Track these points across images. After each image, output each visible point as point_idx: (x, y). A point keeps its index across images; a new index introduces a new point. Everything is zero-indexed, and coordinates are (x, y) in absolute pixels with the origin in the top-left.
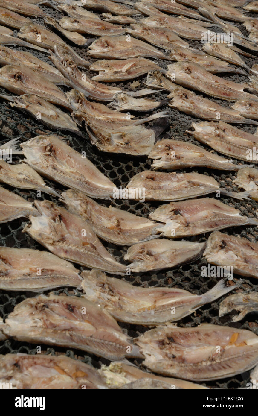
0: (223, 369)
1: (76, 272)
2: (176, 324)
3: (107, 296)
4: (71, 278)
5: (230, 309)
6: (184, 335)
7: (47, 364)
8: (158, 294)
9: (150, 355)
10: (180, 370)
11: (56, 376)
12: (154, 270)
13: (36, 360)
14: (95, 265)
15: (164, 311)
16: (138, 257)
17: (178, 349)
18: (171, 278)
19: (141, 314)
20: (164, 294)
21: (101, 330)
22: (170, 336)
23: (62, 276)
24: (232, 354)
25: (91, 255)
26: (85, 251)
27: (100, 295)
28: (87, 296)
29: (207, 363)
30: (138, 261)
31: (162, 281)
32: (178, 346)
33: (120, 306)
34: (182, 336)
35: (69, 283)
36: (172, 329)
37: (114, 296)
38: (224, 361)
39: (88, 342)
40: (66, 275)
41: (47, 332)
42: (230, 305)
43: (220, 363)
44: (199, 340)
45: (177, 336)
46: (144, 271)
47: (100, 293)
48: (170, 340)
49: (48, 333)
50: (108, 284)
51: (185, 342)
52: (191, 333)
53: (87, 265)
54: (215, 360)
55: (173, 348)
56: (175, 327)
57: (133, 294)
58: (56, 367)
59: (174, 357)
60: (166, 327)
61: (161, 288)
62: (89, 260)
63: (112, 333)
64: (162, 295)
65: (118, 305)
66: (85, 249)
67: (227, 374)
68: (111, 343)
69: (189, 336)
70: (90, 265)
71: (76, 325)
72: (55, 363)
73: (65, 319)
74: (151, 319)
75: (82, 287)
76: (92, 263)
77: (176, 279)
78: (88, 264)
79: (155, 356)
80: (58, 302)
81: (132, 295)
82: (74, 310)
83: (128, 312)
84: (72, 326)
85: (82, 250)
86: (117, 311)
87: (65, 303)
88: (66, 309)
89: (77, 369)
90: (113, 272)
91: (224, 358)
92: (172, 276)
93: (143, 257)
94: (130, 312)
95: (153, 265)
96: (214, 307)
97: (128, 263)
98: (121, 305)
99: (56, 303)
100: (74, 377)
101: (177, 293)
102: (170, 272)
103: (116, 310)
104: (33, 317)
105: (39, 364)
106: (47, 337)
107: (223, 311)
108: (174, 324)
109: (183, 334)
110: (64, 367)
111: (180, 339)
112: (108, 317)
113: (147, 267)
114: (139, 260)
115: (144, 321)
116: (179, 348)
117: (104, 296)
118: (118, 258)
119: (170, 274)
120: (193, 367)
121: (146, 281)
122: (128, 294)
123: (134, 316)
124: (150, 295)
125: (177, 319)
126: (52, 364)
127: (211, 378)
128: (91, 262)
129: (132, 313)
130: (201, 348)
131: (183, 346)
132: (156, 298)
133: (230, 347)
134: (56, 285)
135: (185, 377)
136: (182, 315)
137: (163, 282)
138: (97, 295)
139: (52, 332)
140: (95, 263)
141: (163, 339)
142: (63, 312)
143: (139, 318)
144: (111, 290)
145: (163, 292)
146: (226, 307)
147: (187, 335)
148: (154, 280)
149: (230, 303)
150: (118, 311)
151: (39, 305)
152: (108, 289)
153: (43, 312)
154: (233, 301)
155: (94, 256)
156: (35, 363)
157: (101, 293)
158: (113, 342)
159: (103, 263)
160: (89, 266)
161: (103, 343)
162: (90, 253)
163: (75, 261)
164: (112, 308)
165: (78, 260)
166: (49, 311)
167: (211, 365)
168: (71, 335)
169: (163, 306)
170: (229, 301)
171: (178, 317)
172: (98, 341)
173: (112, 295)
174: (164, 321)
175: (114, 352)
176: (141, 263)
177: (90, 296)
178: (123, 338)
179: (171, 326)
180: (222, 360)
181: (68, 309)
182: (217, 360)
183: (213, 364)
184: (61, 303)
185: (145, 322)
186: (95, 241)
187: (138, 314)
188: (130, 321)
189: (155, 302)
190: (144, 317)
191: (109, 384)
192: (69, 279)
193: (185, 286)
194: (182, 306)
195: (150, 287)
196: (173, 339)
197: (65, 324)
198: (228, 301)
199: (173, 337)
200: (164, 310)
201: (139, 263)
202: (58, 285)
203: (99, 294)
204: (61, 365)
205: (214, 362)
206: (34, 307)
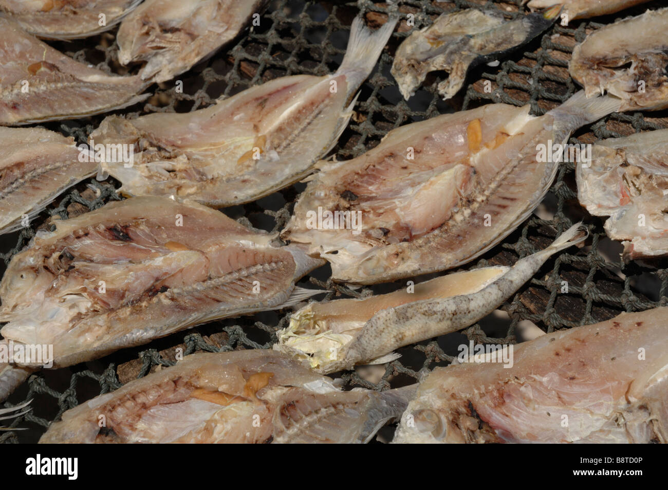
0: (502, 210)
1: (70, 144)
2: (334, 156)
3: (161, 165)
4: (68, 162)
5: (420, 74)
6: (368, 175)
7: (171, 396)
8: (251, 110)
9: (335, 252)
10: (423, 256)
11: (217, 417)
12: (202, 60)
13: (141, 399)
14: (87, 106)
15: (292, 141)
16: (148, 46)
17: (381, 211)
18: (246, 60)
19: (255, 170)
20: (262, 102)
21: (212, 250)
22: (343, 189)
23: (48, 167)
24: (497, 170)
25: (65, 88)
26: (48, 86)
27: (149, 171)
28: (129, 188)
29: (463, 214)
30: (156, 55)
31: (231, 76)
32: (376, 204)
33: (199, 173)
34: (366, 178)
35: (73, 177)
36: (335, 172)
37: (176, 157)
38: (492, 194)
39: (213, 294)
40: (55, 161)
41: (119, 319)
42: (413, 66)
43: (487, 200)
44: (405, 171)
45: (355, 182)
46: (183, 72)
47: (147, 167)
48: (348, 199)
49: (124, 320)
50: (144, 136)
51: (378, 188)
52: (380, 163)
53: (72, 114)
54: (474, 200)
55: (369, 212)
56: (337, 165)
57: (197, 131)
58: (197, 393)
59: (386, 232)
60: (321, 174)
61: (245, 93)
62: (68, 101)
63: (238, 244)
64: (260, 108)
65: (194, 173)
66: (48, 82)
67: (518, 217)
68: (253, 270)
69: (378, 171)
70: (77, 112)
71: (160, 268)
72: (188, 385)
73: (130, 266)
74: (282, 170)
75: (105, 173)
76: (79, 105)
77: (259, 59)
78: (71, 111)
79: (346, 250)
80: (86, 234)
81: (197, 134)
82: (130, 234)
83: (228, 180)
84: (156, 274)
85: (43, 88)
86: (207, 188)
87: (102, 227)
88: (112, 240)
89: (246, 374)
90: (126, 102)
91: (488, 187)
92: (245, 55)
93: (160, 42)
94: (232, 177)
95: (193, 50)
96: (380, 83)
97: (134, 68)
98: (201, 170)
99: (84, 238)
100: (252, 397)
101: (286, 88)
102: (237, 50)
103: (205, 187)
104: (59, 295)
105: (155, 403)
106: (128, 331)
107: (407, 86)
108: (331, 160)
109: (365, 172)
110: (214, 385)
111: (365, 185)
112: (202, 212)
113: (184, 59)
114: (155, 51)
115: (272, 183)
116: (380, 208)
117: (157, 167)
118: (105, 65)
119: (238, 53)
120: (441, 237)
121: (200, 91)
122: (189, 136)
123: (244, 181)
124: (236, 118)
125: (330, 146)
126: (182, 390)
127: (491, 242)
128: (75, 103)
129: (238, 178)
130: (424, 186)
131: (385, 199)
132: (251, 119)
133: (478, 155)
134: (50, 195)
135: (441, 267)
136: (335, 133)
137: (237, 76)
138: (143, 174)
139: (132, 313)
140: (84, 103)
141: (336, 203)
142: (111, 252)
143: (258, 181)
144: (160, 149)
145: (257, 99)
146: (409, 74)
147: (373, 170)
148: (212, 80)
149: (413, 62)
150: (209, 188)
151: (51, 261)
152: (153, 150)
153: (76, 274)
154: (413, 54)
155: (72, 87)
156: (145, 407)
157: (149, 165)
158: (255, 265)
159: (97, 93)
160: (78, 114)
161: (240, 280)
162: (59, 85)
163: (45, 117)
164: (193, 186)
165: (50, 113)
166: (86, 266)
167: (473, 214)
168: (172, 299)
169: (280, 129)
170: (408, 60)
171: (331, 141)
172: (229, 281)
173: (169, 158)
174: (309, 162)
175: (271, 285)
176: (163, 55)
177: (130, 183)
178: (262, 243)
179: (327, 167)
180: (487, 193)
181: (117, 238)
182: (476, 197)
183: (475, 211)
184: (94, 233)
185: (277, 185)
186: (45, 52)
187: (250, 174)
188: (247, 198)
189: (256, 128)
190: (266, 174)
191: (318, 367)
192: (68, 167)
193: (289, 66)
194: (320, 113)
195: (217, 101)
196: (353, 193)
197: (137, 279)
198: (404, 59)
199: (349, 187)
200: (290, 138)
201: (159, 58)
202: (54, 194)
203: (146, 170)
204: (203, 382)
205: (476, 205)
206: (44, 271)
